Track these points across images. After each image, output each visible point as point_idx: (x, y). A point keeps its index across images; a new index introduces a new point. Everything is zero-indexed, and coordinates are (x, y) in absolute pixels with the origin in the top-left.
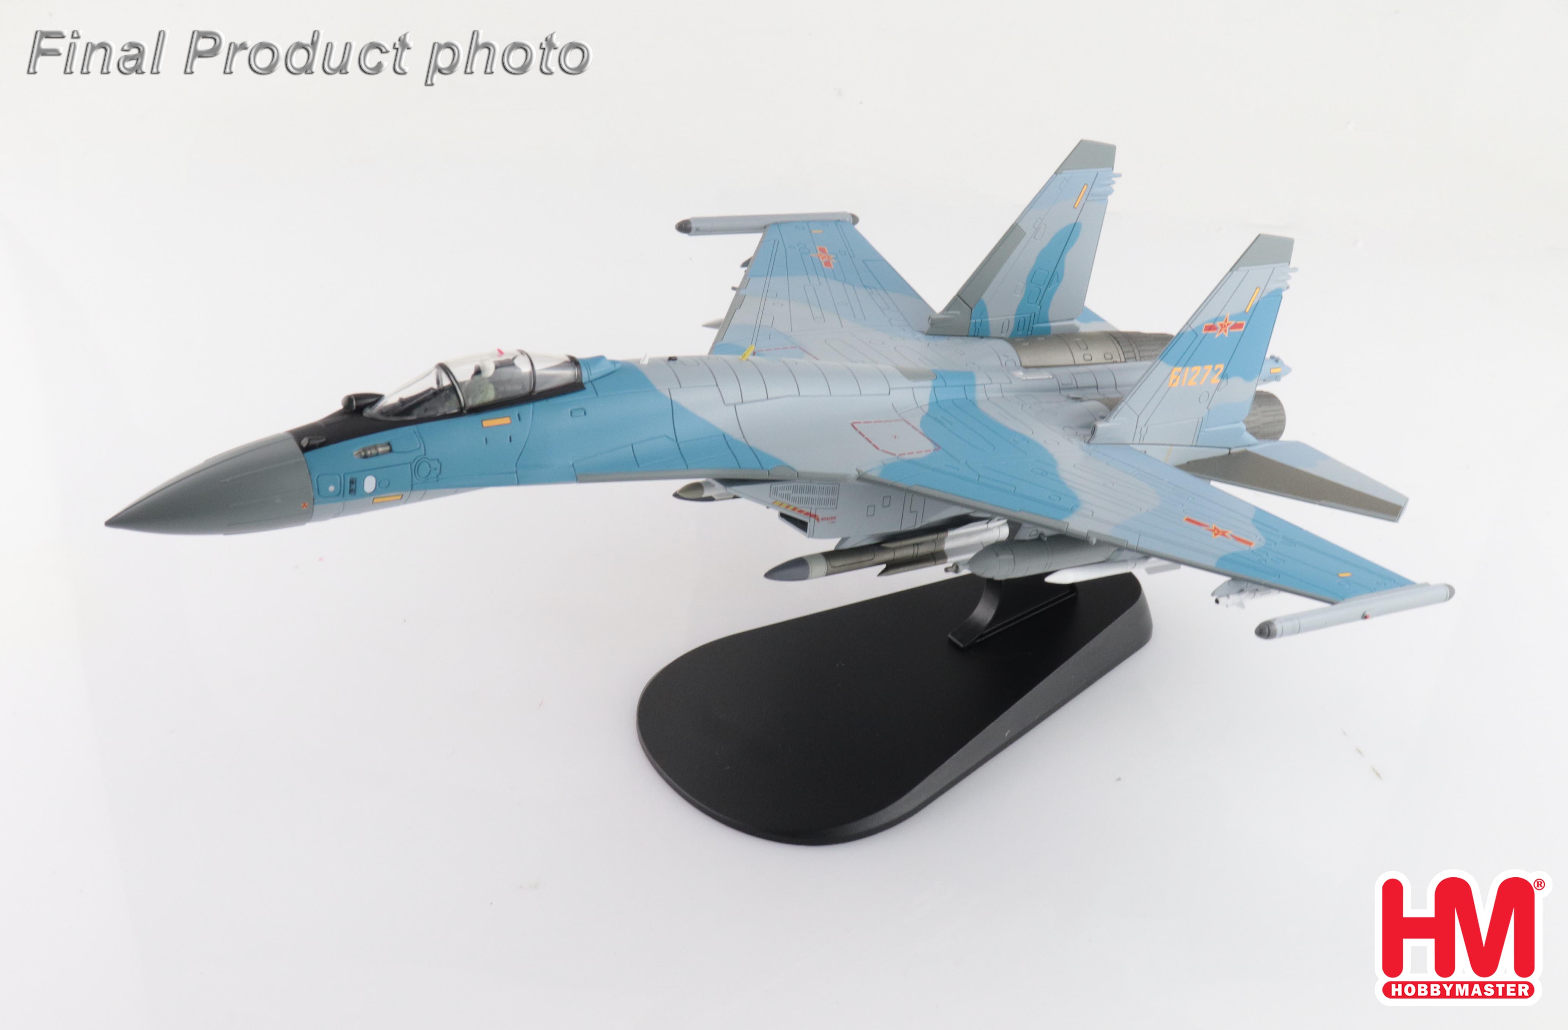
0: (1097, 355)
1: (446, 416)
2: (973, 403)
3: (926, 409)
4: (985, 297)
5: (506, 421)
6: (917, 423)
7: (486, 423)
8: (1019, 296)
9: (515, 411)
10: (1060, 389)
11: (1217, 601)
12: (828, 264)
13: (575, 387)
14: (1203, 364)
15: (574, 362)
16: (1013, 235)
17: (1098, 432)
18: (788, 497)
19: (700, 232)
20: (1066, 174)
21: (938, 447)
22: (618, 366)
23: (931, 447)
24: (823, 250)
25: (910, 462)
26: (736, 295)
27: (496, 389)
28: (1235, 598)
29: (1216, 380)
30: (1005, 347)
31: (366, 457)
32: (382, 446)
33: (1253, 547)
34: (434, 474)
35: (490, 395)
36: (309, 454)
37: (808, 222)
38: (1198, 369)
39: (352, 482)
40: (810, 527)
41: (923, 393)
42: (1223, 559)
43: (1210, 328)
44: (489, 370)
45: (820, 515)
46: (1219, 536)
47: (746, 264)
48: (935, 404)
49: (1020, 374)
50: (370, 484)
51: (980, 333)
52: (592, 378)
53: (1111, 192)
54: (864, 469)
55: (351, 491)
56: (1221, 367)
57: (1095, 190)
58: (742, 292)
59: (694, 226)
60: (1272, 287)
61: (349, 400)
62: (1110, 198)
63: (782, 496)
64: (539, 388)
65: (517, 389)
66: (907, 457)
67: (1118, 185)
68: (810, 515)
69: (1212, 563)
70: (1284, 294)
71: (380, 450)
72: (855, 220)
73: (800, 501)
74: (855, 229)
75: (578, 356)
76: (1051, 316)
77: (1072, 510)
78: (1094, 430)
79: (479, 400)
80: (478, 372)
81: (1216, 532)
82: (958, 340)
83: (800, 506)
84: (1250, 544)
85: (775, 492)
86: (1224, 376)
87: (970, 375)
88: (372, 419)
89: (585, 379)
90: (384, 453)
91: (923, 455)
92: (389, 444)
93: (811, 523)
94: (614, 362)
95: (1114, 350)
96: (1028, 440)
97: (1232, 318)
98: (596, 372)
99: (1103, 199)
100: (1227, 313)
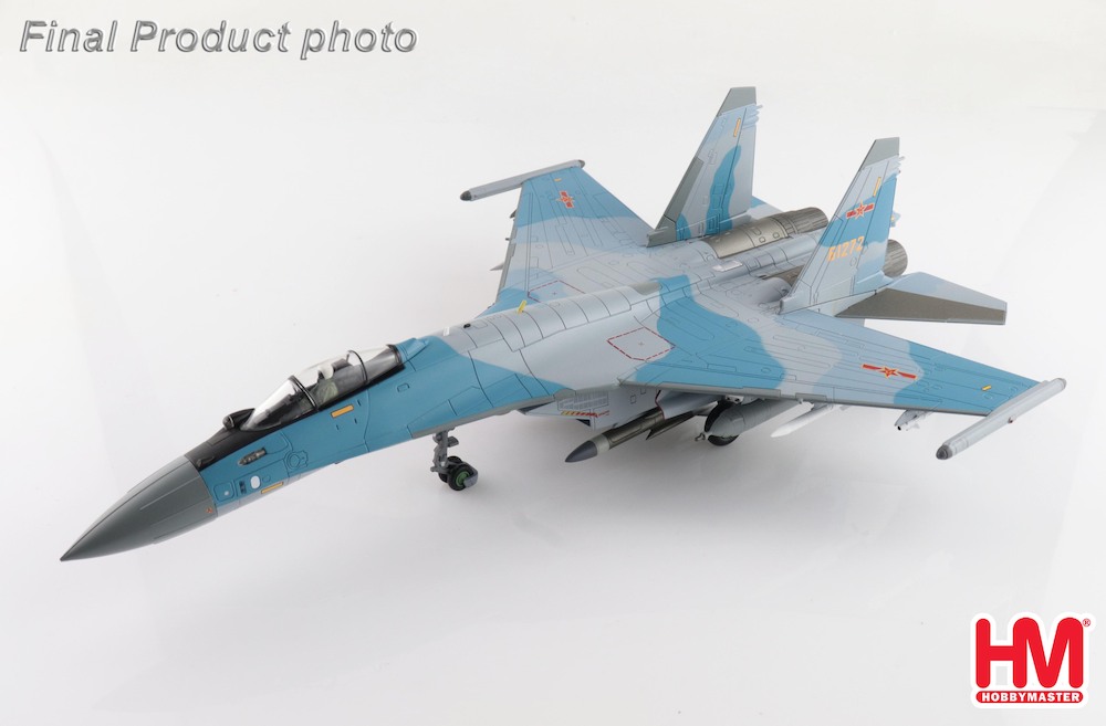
0: (768, 236)
1: (303, 417)
2: (691, 299)
3: (659, 313)
4: (684, 213)
5: (350, 408)
6: (654, 327)
7: (334, 414)
8: (706, 206)
9: (355, 399)
10: (749, 272)
11: (899, 428)
12: (569, 205)
13: (397, 369)
14: (849, 240)
15: (394, 349)
16: (695, 165)
17: (785, 306)
18: (571, 407)
19: (477, 197)
20: (724, 115)
21: (674, 346)
22: (427, 342)
23: (668, 346)
24: (564, 194)
25: (655, 363)
26: (510, 244)
27: (337, 385)
28: (912, 423)
29: (860, 247)
30: (703, 246)
31: (248, 463)
32: (259, 451)
33: (916, 380)
34: (303, 462)
35: (334, 391)
36: (203, 472)
37: (550, 174)
38: (847, 243)
39: (241, 484)
40: (592, 422)
41: (655, 302)
42: (898, 395)
43: (851, 214)
44: (329, 374)
45: (597, 412)
46: (890, 376)
47: (513, 216)
48: (665, 307)
49: (719, 268)
50: (255, 482)
51: (684, 237)
52: (409, 357)
53: (757, 119)
54: (623, 378)
55: (242, 491)
56: (863, 238)
57: (746, 121)
58: (514, 241)
59: (472, 194)
60: (889, 175)
61: (227, 421)
62: (757, 124)
63: (567, 407)
64: (371, 377)
65: (354, 381)
66: (653, 359)
67: (761, 114)
68: (590, 414)
69: (890, 401)
70: (898, 177)
71: (258, 455)
72: (582, 163)
73: (581, 406)
74: (584, 172)
75: (394, 342)
76: (731, 213)
77: (780, 379)
78: (781, 303)
79: (326, 398)
80: (321, 376)
81: (889, 372)
82: (670, 247)
83: (582, 411)
84: (914, 377)
85: (562, 406)
86: (865, 244)
87: (685, 278)
88: (249, 431)
89: (404, 360)
90: (261, 457)
91: (663, 355)
92: (263, 449)
93: (592, 419)
94: (423, 340)
95: (779, 231)
96: (736, 323)
97: (865, 203)
98: (412, 351)
99: (753, 125)
100: (861, 201)
